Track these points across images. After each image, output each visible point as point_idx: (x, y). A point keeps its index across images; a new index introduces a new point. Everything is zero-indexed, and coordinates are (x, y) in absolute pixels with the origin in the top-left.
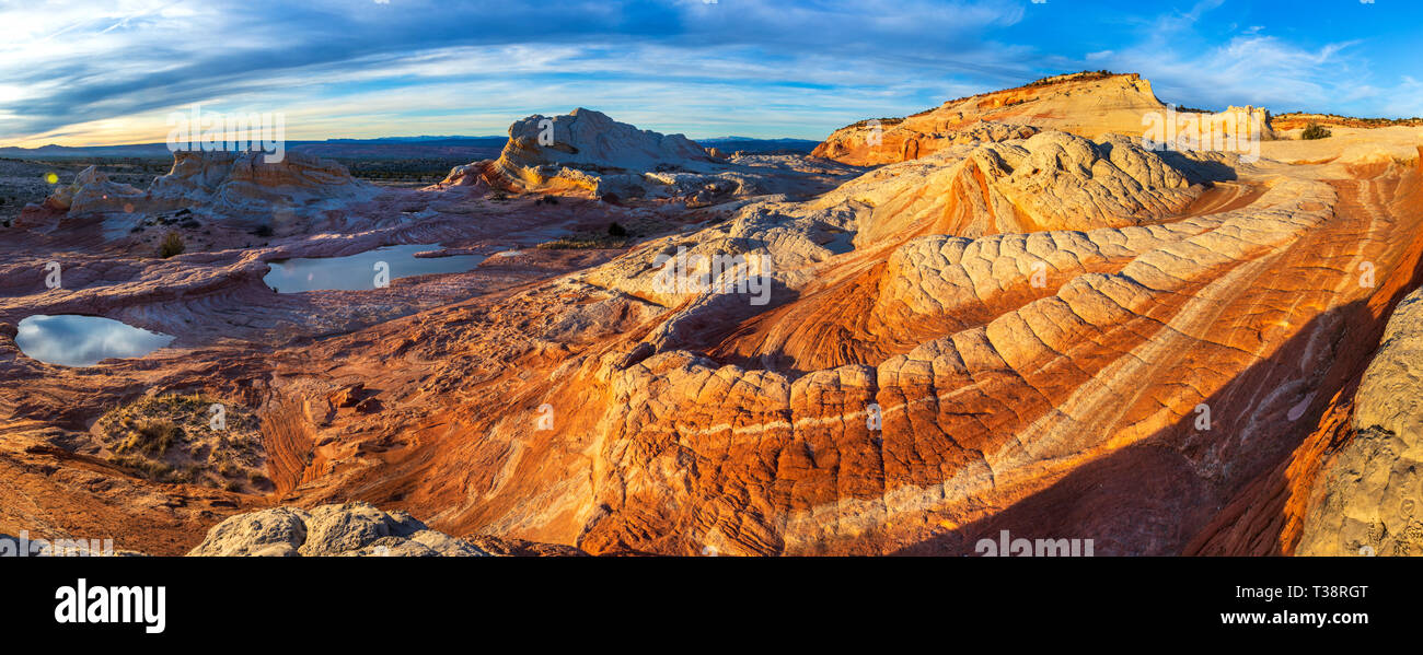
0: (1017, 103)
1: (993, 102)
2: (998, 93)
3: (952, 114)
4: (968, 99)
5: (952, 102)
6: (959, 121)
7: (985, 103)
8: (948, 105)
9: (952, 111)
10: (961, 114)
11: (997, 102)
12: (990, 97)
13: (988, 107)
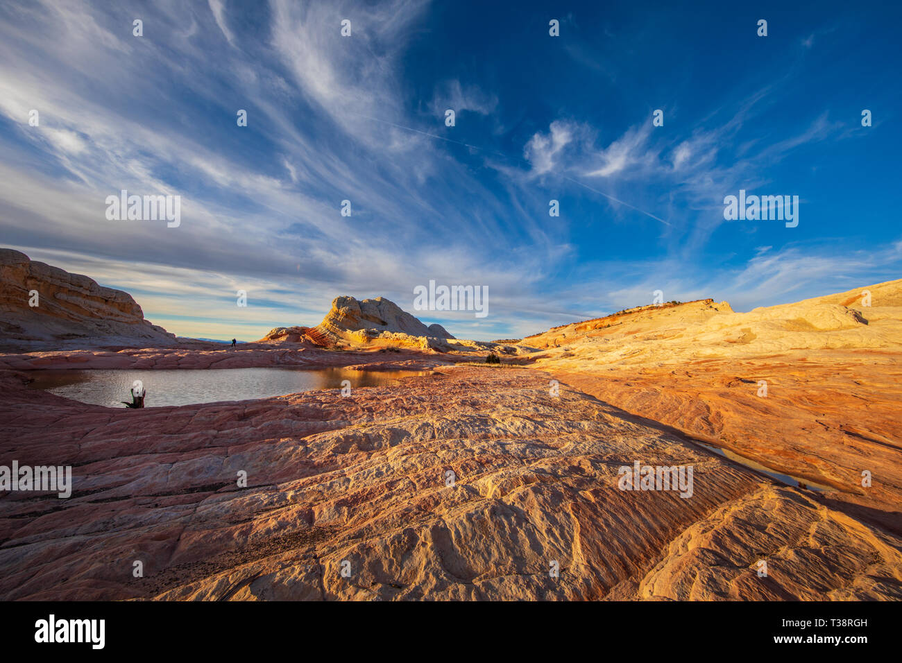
0: (605, 327)
1: (585, 327)
2: (589, 321)
3: (558, 335)
4: (566, 326)
5: (556, 328)
6: (563, 339)
7: (580, 328)
8: (553, 330)
9: (557, 333)
10: (564, 335)
11: (589, 327)
12: (583, 324)
13: (582, 330)
